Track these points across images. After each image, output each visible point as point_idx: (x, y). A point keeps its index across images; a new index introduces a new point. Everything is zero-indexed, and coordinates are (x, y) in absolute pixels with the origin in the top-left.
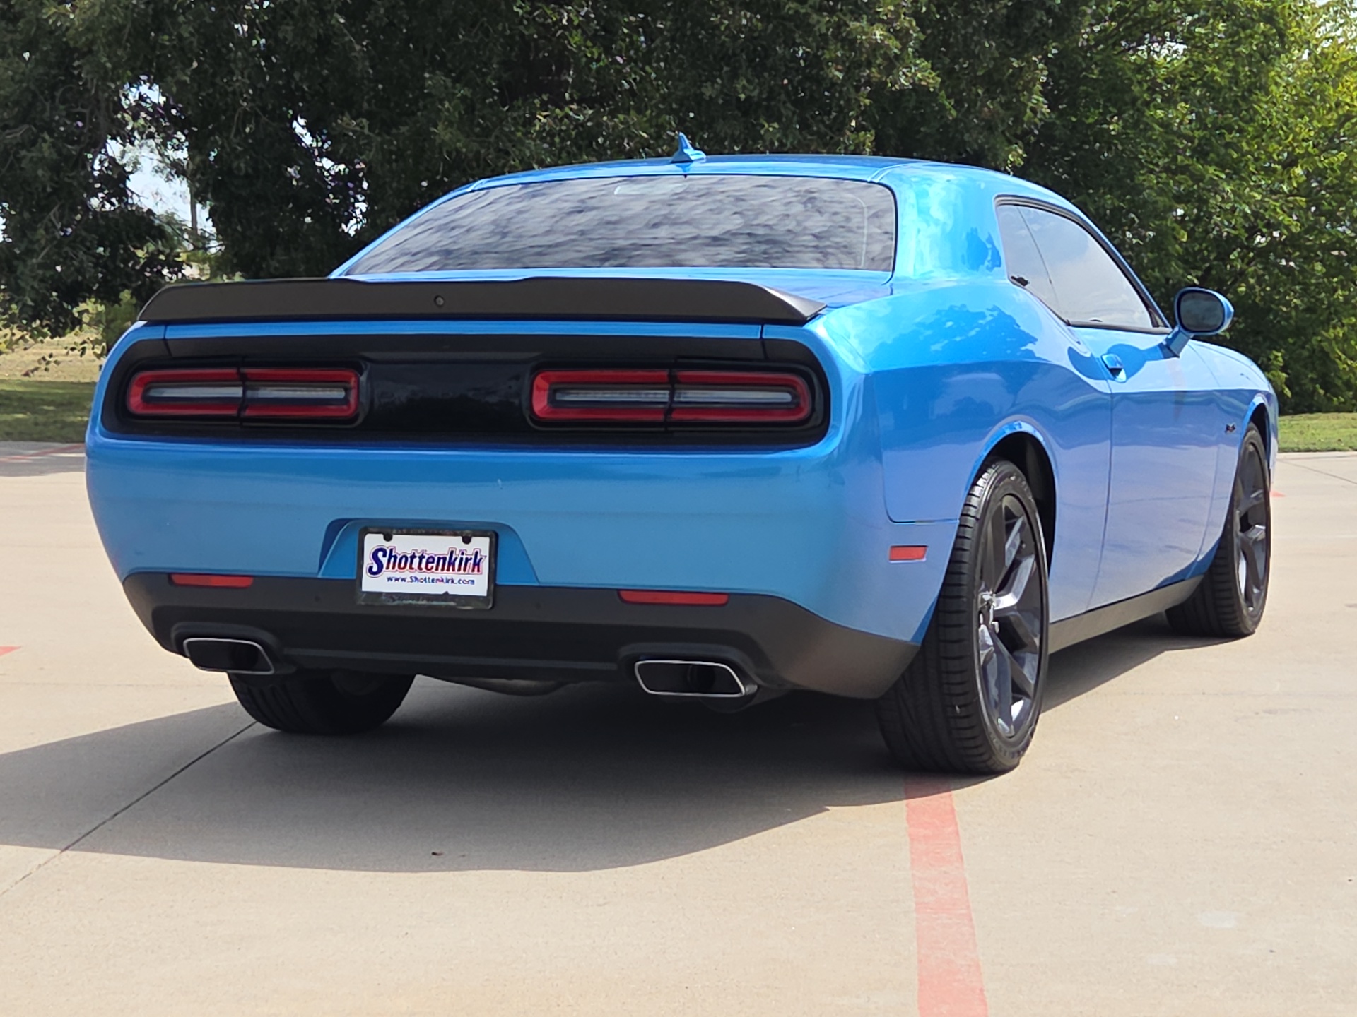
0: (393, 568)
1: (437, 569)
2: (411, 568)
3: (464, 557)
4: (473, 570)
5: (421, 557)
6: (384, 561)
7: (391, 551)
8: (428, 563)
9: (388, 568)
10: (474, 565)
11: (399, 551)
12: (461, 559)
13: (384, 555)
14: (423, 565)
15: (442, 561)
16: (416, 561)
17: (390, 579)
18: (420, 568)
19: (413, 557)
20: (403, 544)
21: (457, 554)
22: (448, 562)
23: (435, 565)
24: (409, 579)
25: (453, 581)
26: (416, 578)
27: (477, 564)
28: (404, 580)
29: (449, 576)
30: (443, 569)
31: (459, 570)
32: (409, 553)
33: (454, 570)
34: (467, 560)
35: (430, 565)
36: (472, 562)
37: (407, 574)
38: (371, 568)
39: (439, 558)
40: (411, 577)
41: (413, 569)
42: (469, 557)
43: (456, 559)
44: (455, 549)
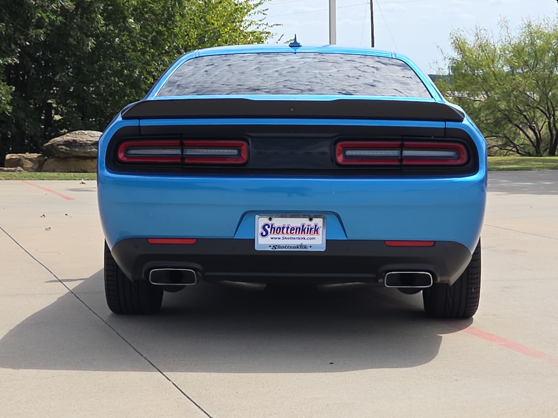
0: (274, 233)
1: (296, 233)
3: (310, 227)
4: (314, 233)
5: (288, 228)
6: (269, 230)
7: (272, 225)
8: (291, 230)
9: (271, 233)
10: (315, 230)
11: (276, 225)
12: (308, 228)
13: (269, 227)
14: (289, 232)
15: (298, 230)
16: (285, 230)
17: (272, 238)
18: (287, 233)
19: (283, 228)
20: (278, 222)
21: (306, 226)
22: (302, 230)
23: (295, 231)
25: (304, 239)
26: (285, 238)
27: (316, 231)
28: (279, 238)
29: (303, 237)
31: (307, 233)
32: (281, 225)
33: (304, 233)
37: (281, 236)
38: (262, 234)
40: (283, 237)
41: (283, 233)
42: (312, 227)
43: (305, 228)
44: (305, 224)
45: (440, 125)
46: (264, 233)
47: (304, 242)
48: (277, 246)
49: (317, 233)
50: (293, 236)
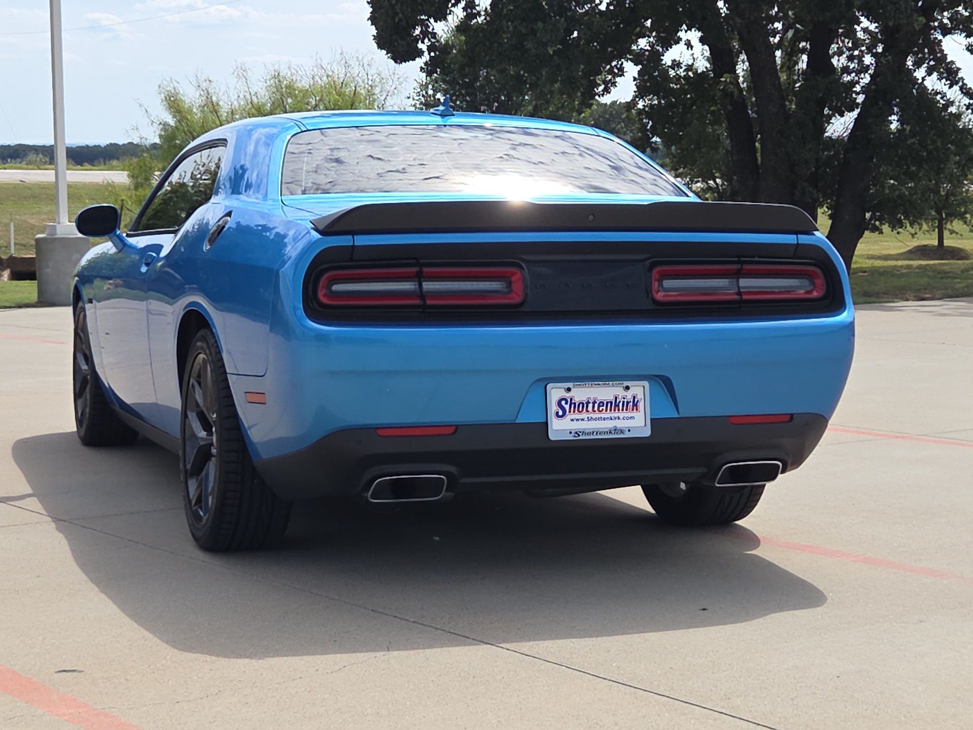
0: (574, 412)
1: (606, 411)
2: (587, 411)
3: (626, 400)
4: (633, 410)
5: (594, 403)
6: (567, 407)
7: (571, 399)
8: (599, 406)
9: (570, 412)
11: (577, 400)
12: (624, 402)
13: (566, 403)
14: (596, 409)
15: (609, 405)
16: (590, 406)
17: (572, 420)
18: (594, 411)
19: (588, 403)
20: (580, 394)
21: (620, 399)
22: (614, 405)
23: (604, 408)
24: (586, 419)
25: (619, 418)
26: (591, 418)
27: (635, 405)
28: (583, 420)
29: (616, 415)
30: (611, 410)
31: (623, 410)
33: (619, 410)
34: (628, 403)
35: (601, 408)
36: (631, 404)
37: (584, 415)
39: (607, 403)
40: (588, 418)
41: (588, 412)
42: (629, 400)
43: (620, 402)
44: (618, 395)
45: (790, 239)
46: (561, 413)
47: (620, 424)
48: (580, 432)
49: (637, 410)
50: (603, 416)
